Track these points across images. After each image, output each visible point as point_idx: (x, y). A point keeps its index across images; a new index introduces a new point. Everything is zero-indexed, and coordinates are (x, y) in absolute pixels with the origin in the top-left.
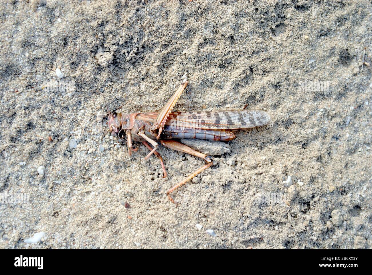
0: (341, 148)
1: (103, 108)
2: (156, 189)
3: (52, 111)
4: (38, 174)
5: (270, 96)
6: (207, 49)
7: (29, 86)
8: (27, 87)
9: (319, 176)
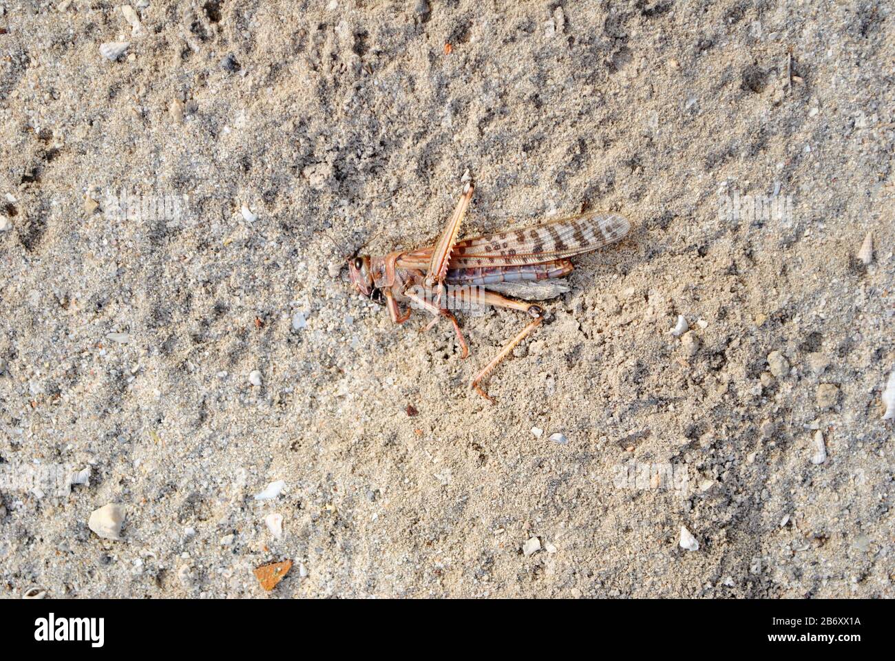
0: (771, 239)
1: (336, 252)
2: (454, 376)
3: (250, 277)
4: (252, 385)
5: (624, 181)
6: (496, 126)
7: (203, 246)
8: (198, 248)
9: (735, 303)
